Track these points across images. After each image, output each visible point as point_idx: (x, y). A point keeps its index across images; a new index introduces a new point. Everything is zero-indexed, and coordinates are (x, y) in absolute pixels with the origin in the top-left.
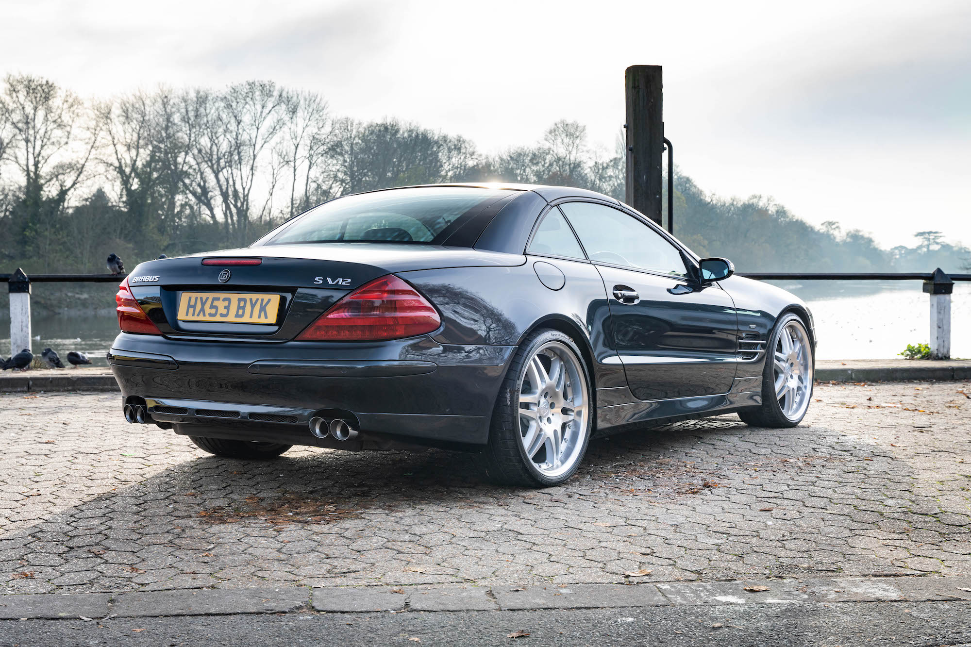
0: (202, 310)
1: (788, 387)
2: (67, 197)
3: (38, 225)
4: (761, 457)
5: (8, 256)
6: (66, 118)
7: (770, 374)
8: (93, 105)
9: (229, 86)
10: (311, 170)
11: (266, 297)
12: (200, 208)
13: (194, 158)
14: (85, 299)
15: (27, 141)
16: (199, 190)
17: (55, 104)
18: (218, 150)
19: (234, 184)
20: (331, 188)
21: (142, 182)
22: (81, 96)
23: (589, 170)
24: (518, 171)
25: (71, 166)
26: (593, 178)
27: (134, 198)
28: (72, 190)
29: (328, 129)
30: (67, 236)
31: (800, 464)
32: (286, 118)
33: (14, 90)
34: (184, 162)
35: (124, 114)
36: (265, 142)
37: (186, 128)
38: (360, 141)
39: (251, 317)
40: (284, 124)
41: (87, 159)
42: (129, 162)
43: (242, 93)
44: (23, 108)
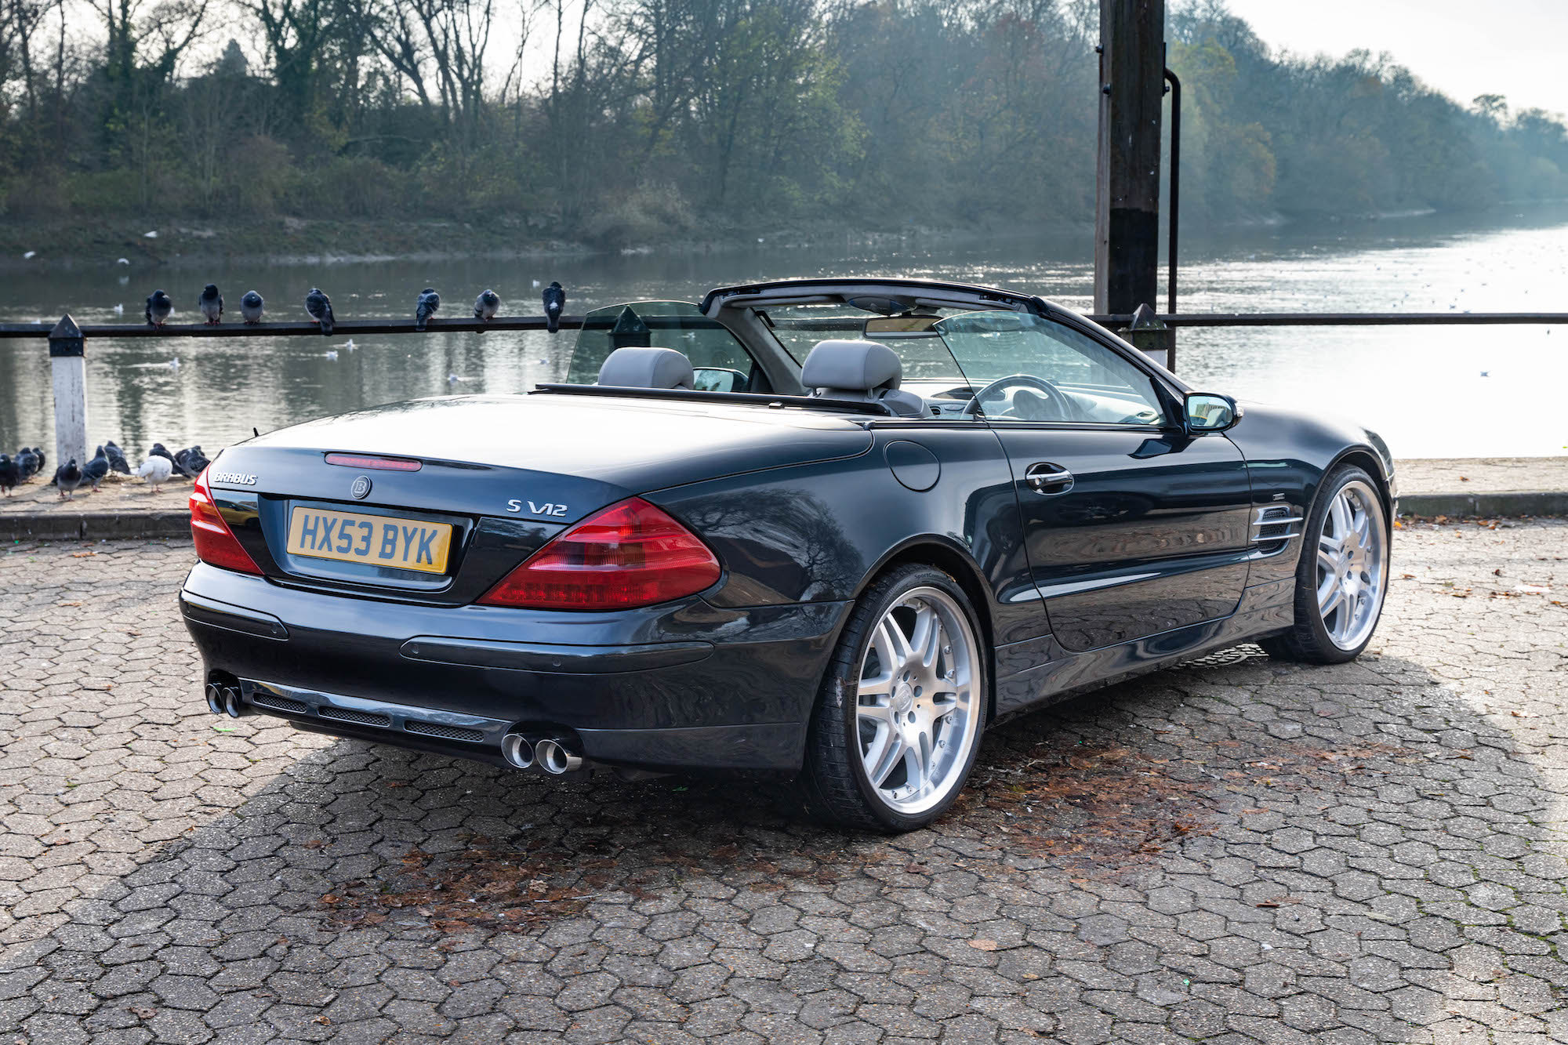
0: (327, 539)
1: (1343, 594)
2: (177, 63)
3: (129, 113)
4: (1284, 747)
5: (80, 165)
7: (1309, 574)
10: (588, 14)
11: (429, 527)
12: (400, 77)
14: (209, 238)
16: (398, 48)
19: (457, 37)
20: (622, 43)
21: (302, 36)
23: (1067, 8)
24: (944, 12)
25: (183, 9)
26: (1074, 23)
27: (288, 64)
28: (186, 49)
30: (179, 130)
31: (1348, 768)
39: (405, 559)
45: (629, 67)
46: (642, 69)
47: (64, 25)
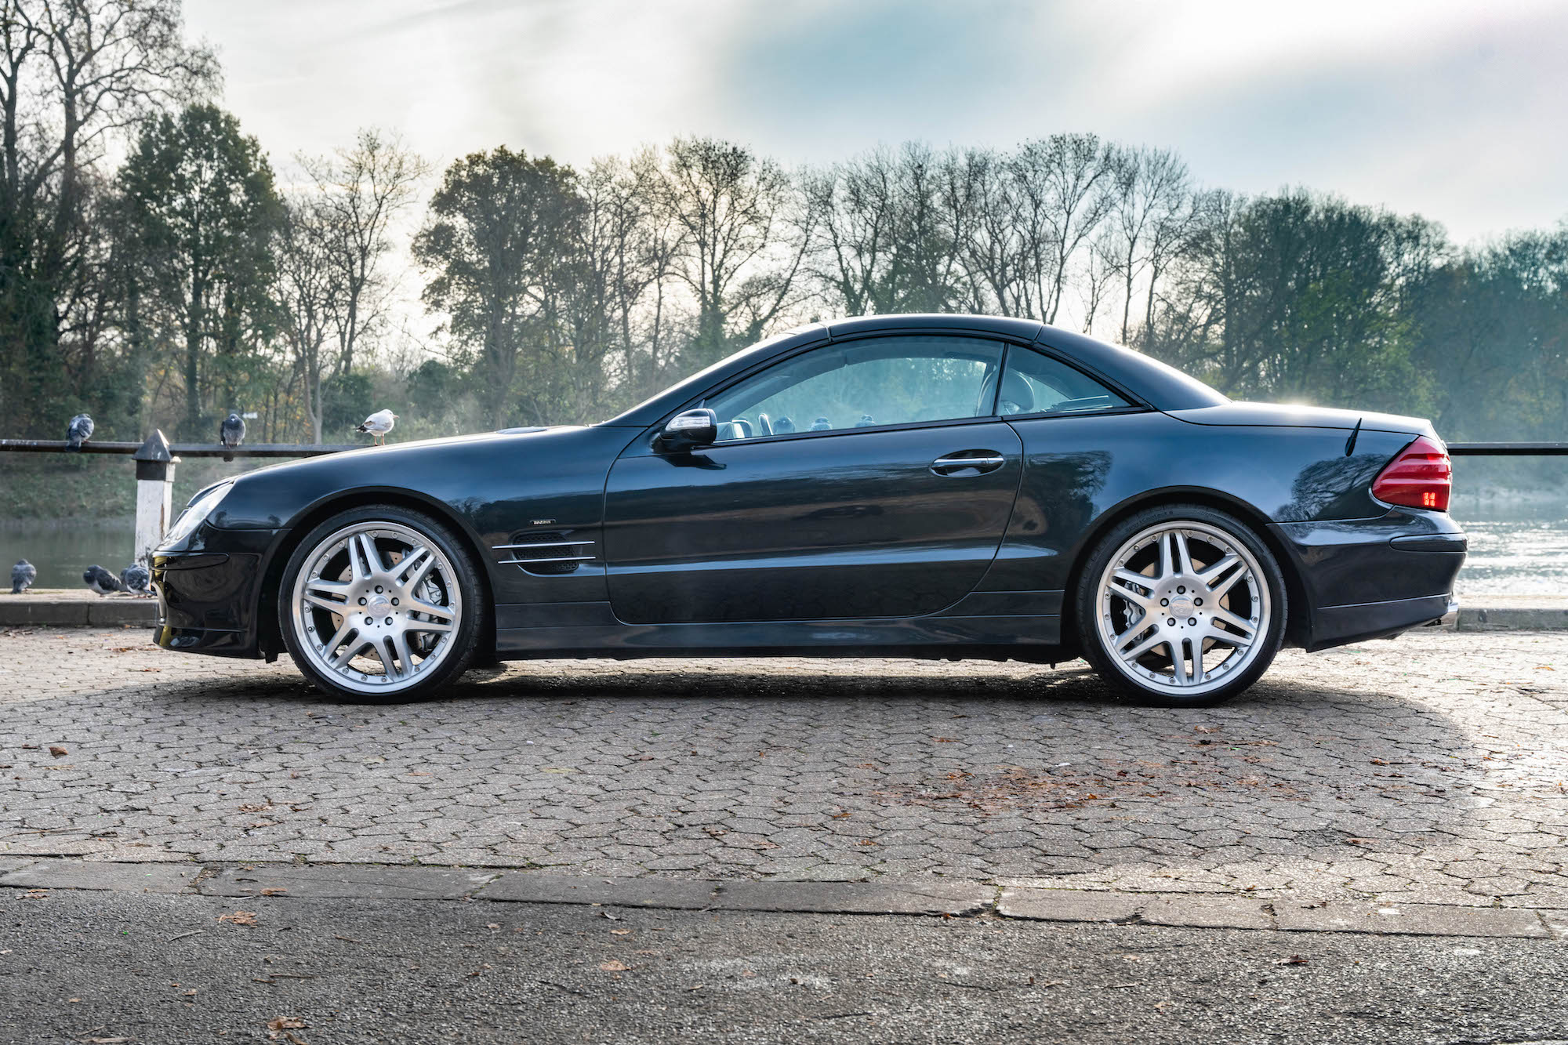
2: (763, 333)
6: (762, 206)
8: (805, 184)
9: (1022, 145)
10: (1157, 280)
13: (965, 266)
15: (703, 244)
17: (746, 184)
18: (1003, 250)
19: (1029, 305)
20: (1190, 311)
21: (880, 306)
22: (786, 170)
24: (1524, 275)
25: (768, 284)
28: (771, 321)
29: (1186, 210)
32: (1116, 195)
33: (685, 165)
34: (948, 272)
35: (852, 197)
36: (1080, 236)
37: (951, 216)
38: (1241, 230)
40: (1112, 204)
41: (794, 271)
42: (859, 273)
43: (1044, 155)
44: (698, 192)
45: (1199, 331)
46: (1210, 334)
47: (661, 298)
